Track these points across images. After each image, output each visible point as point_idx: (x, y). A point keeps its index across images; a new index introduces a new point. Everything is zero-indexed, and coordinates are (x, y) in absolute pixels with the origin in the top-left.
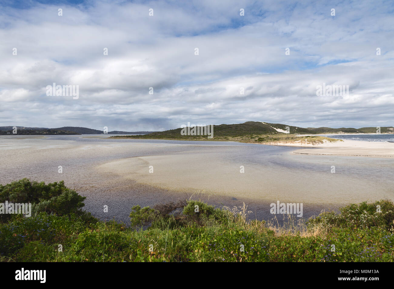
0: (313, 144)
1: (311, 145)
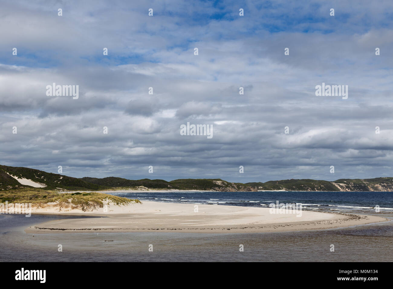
0: (83, 209)
1: (79, 211)
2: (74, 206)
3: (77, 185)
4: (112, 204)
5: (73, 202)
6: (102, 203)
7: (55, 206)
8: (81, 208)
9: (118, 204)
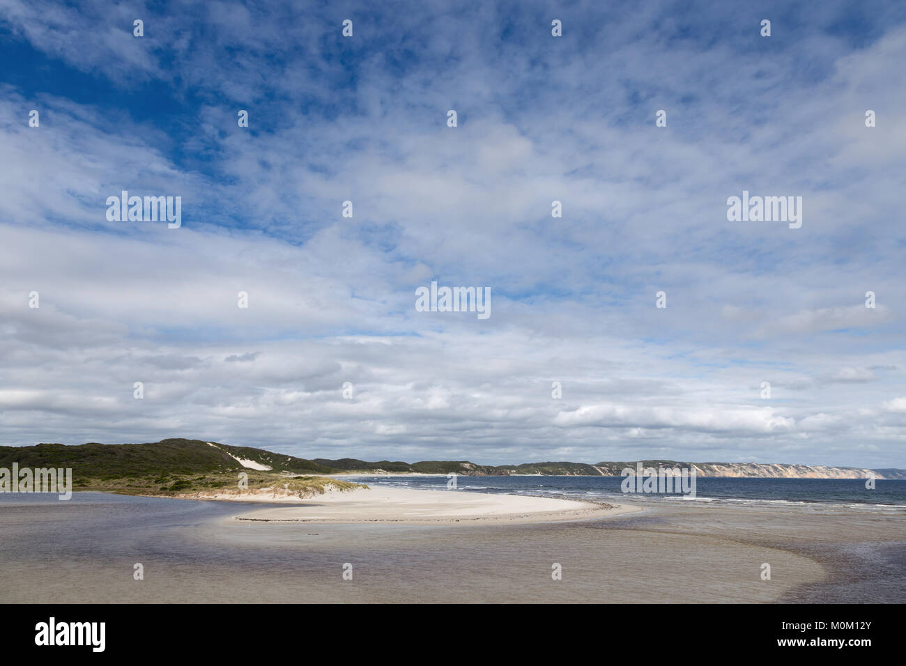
0: (300, 496)
1: (295, 498)
2: (290, 492)
3: (306, 468)
4: (335, 490)
5: (289, 488)
6: (323, 489)
7: (269, 492)
8: (298, 495)
9: (341, 490)
